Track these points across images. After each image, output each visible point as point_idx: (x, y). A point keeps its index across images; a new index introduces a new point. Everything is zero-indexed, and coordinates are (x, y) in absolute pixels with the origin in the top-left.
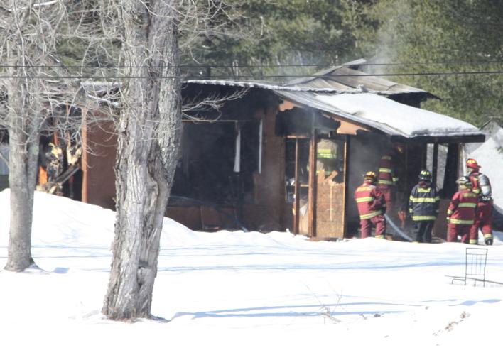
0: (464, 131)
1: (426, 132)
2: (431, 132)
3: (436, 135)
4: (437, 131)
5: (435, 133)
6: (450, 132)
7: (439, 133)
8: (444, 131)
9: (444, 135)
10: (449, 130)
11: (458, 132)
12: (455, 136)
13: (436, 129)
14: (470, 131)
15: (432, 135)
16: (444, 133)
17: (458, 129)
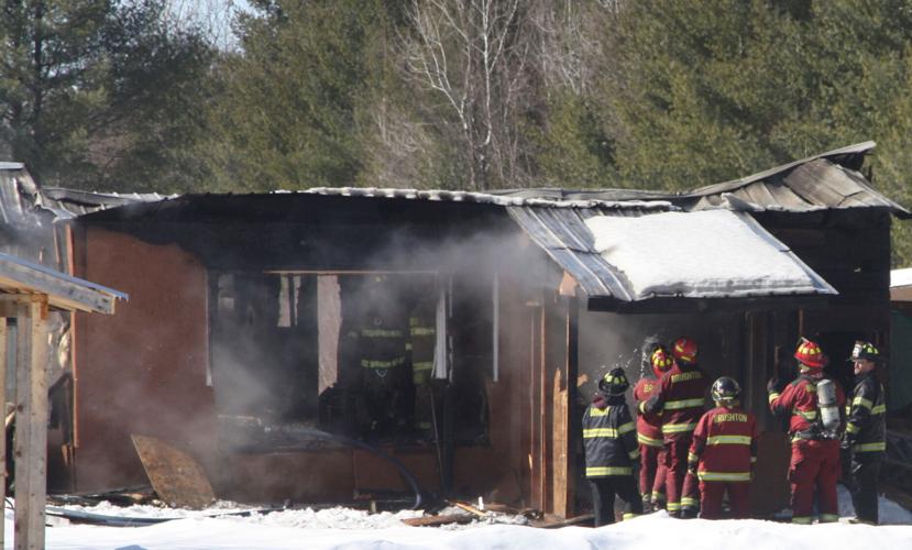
0: (773, 286)
1: (680, 288)
2: (690, 289)
3: (701, 295)
4: (707, 285)
5: (700, 290)
6: (739, 288)
7: (709, 289)
8: (724, 285)
9: (722, 294)
10: (735, 284)
11: (759, 287)
12: (750, 295)
13: (705, 281)
14: (787, 286)
15: (693, 294)
16: (721, 289)
17: (760, 280)
